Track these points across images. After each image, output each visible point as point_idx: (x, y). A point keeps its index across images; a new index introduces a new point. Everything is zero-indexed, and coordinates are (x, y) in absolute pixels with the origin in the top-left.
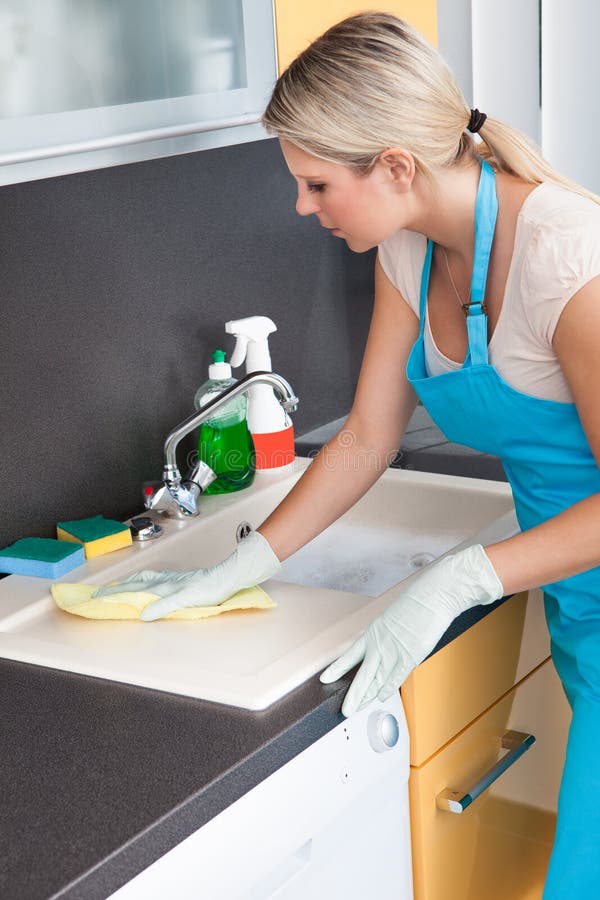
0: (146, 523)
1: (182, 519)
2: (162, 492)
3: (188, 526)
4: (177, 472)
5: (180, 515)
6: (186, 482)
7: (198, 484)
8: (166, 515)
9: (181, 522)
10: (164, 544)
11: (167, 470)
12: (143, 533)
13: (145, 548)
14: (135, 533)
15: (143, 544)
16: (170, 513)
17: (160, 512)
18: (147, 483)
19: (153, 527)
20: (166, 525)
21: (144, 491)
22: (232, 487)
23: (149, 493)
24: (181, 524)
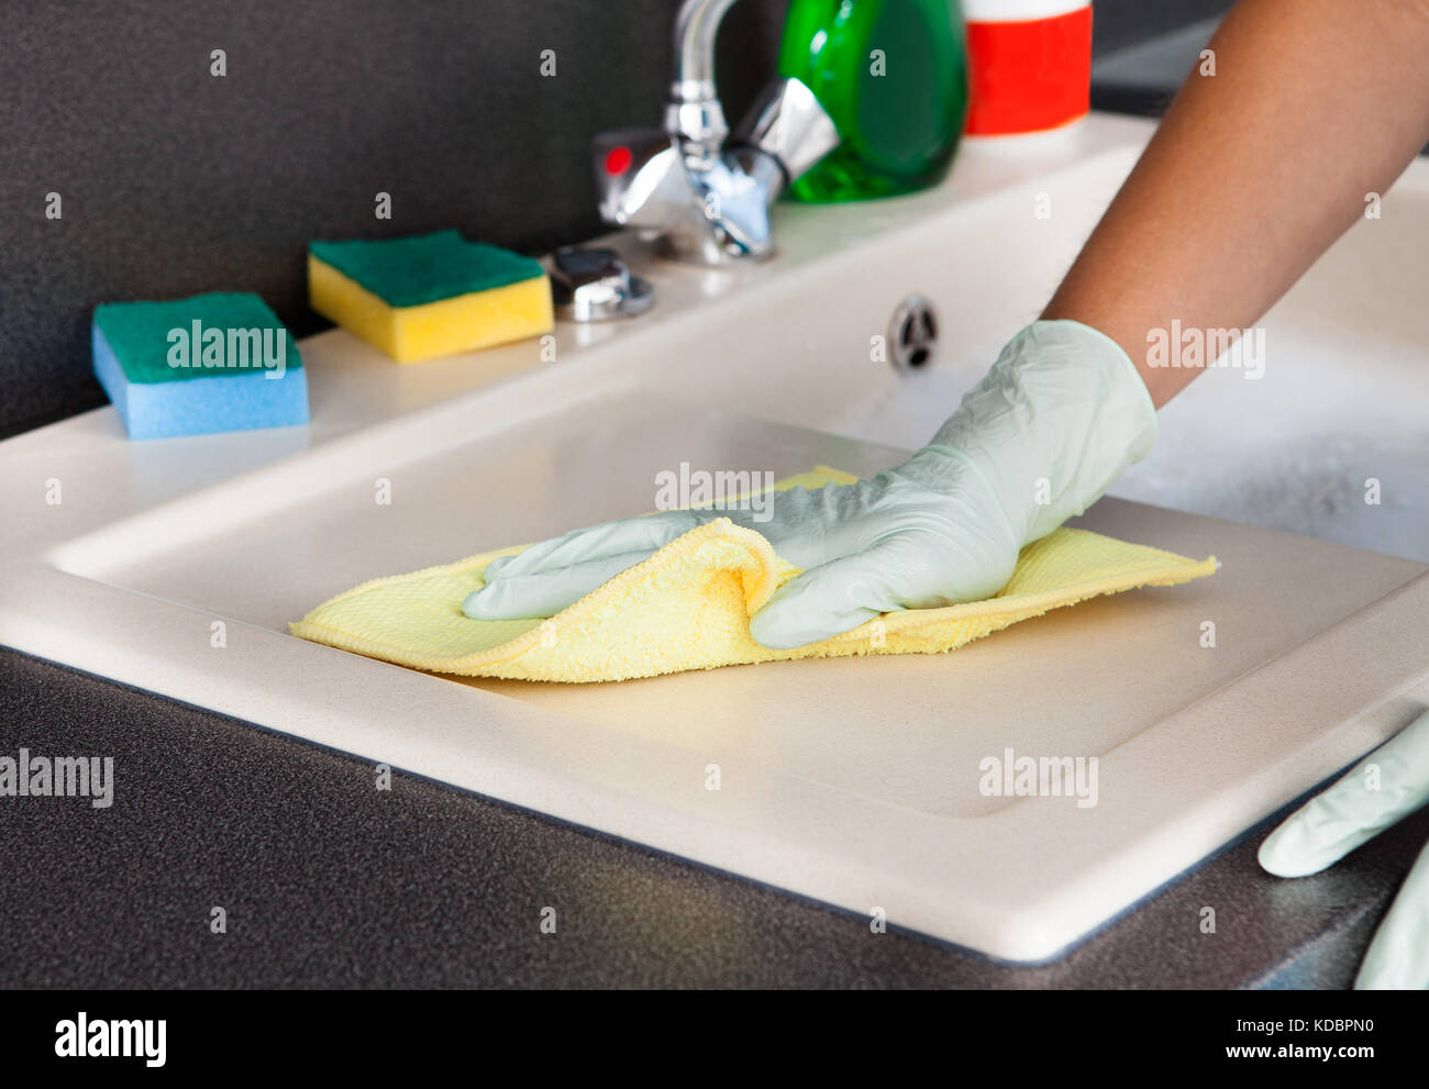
0: (603, 269)
1: (717, 267)
2: (659, 168)
3: (732, 291)
4: (715, 111)
5: (712, 253)
6: (739, 148)
7: (776, 159)
8: (666, 249)
9: (714, 277)
10: (653, 338)
11: (680, 101)
12: (588, 297)
13: (595, 346)
14: (562, 297)
15: (584, 334)
16: (682, 244)
17: (649, 236)
18: (610, 139)
19: (620, 281)
20: (664, 279)
21: (601, 163)
22: (879, 182)
23: (614, 167)
24: (713, 282)
